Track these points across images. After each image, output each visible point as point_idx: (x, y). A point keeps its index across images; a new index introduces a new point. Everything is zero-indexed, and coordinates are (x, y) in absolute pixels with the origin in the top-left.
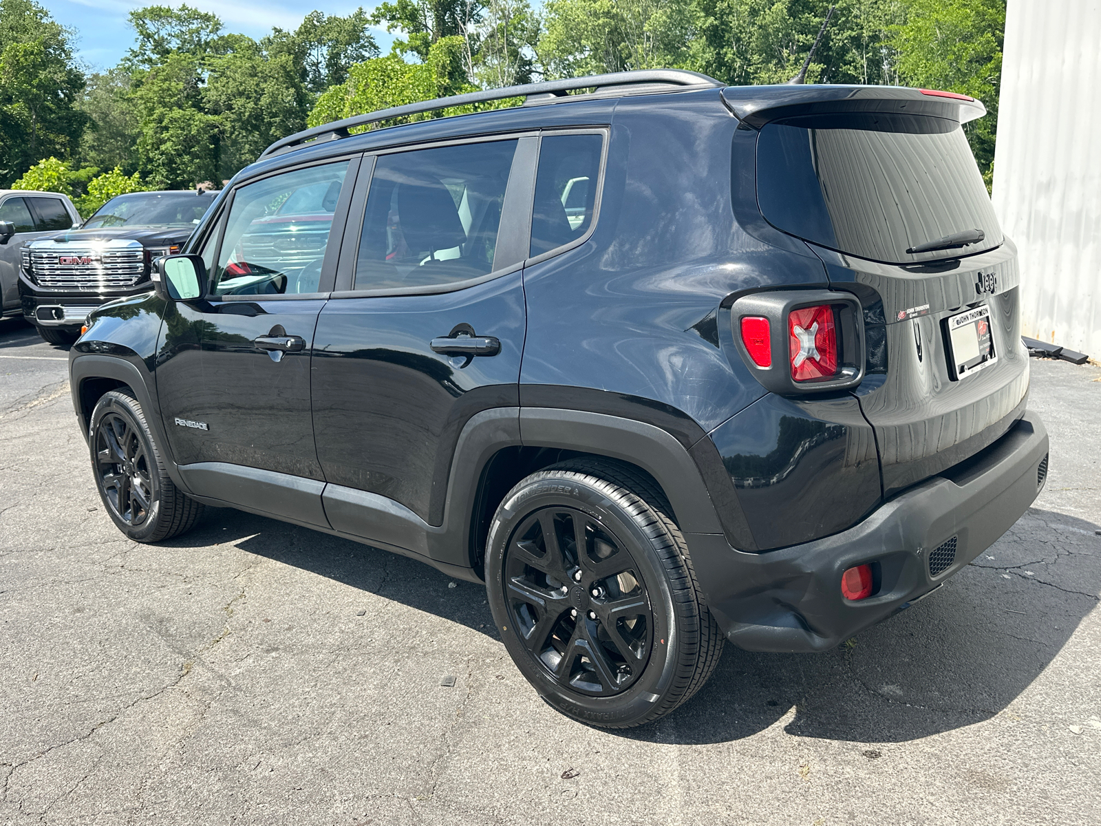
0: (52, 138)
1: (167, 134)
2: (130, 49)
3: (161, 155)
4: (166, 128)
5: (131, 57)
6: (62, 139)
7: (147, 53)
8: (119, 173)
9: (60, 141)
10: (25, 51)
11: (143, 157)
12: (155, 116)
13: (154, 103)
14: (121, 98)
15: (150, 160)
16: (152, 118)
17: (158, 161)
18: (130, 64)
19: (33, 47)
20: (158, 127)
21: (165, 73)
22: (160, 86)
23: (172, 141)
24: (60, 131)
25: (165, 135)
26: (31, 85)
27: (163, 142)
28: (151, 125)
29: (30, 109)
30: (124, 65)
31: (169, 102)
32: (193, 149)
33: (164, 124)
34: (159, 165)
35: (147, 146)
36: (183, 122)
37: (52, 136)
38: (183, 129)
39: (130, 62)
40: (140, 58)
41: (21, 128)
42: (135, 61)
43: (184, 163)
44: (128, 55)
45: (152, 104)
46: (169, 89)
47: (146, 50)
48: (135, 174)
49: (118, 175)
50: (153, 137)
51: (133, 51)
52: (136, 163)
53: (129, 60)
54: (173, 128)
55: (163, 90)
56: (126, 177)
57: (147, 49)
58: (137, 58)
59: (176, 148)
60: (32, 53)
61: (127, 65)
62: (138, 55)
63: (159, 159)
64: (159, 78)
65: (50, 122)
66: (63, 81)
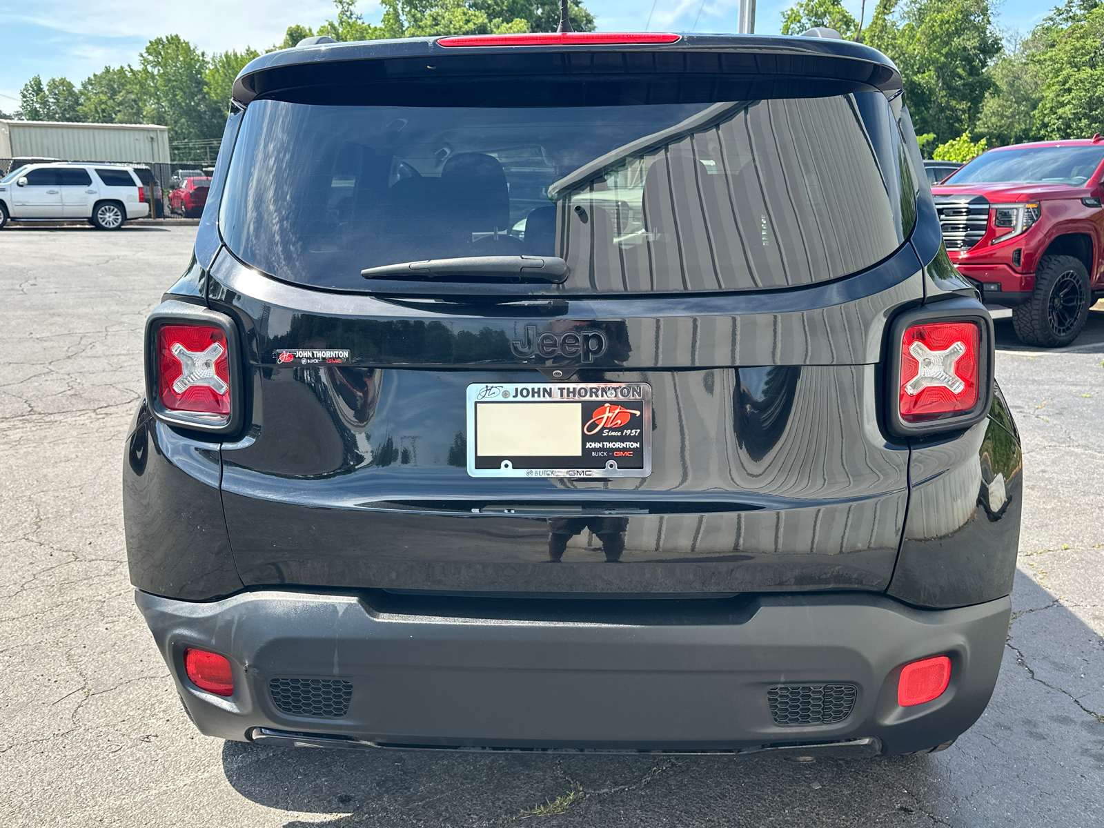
0: (954, 105)
1: (1069, 97)
2: (1055, 7)
3: (1058, 119)
4: (1069, 90)
5: (1054, 16)
6: (964, 105)
7: (1073, 9)
8: (966, 140)
9: (961, 107)
10: (942, 21)
11: (1038, 122)
12: (1060, 78)
13: (1063, 64)
14: (1031, 60)
15: (1045, 125)
16: (1056, 80)
17: (1053, 126)
18: (1052, 23)
19: (951, 17)
20: (1061, 90)
21: (1082, 31)
22: (1073, 45)
23: (1073, 104)
24: (963, 98)
25: (1066, 98)
26: (940, 53)
27: (1063, 105)
28: (1054, 88)
29: (938, 77)
30: (1043, 25)
31: (1080, 61)
32: (1094, 112)
33: (1067, 86)
34: (1052, 132)
35: (1046, 110)
36: (1090, 83)
37: (953, 103)
38: (1087, 91)
39: (1053, 21)
40: (1064, 16)
41: (926, 96)
42: (1058, 19)
43: (1080, 128)
44: (1051, 14)
45: (1059, 66)
46: (1083, 48)
47: (1073, 7)
48: (982, 140)
49: (964, 142)
50: (1053, 99)
51: (1058, 9)
52: (1029, 129)
53: (1051, 19)
54: (1077, 90)
55: (1077, 50)
56: (972, 144)
57: (1074, 4)
58: (1061, 17)
59: (1076, 111)
60: (948, 22)
61: (1046, 25)
62: (1063, 13)
63: (1054, 124)
64: (1074, 36)
65: (954, 89)
66: (974, 48)
